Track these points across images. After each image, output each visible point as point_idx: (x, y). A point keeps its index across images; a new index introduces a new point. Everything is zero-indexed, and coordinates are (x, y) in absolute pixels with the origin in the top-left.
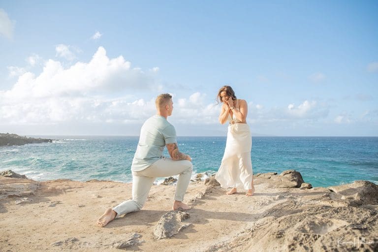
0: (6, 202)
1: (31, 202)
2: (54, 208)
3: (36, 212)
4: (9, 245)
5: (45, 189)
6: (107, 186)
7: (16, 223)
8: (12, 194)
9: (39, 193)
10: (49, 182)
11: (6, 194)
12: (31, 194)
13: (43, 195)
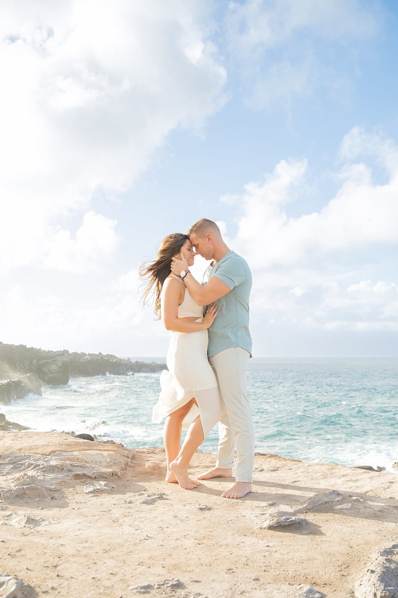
0: (69, 487)
1: (111, 491)
2: (150, 506)
3: (117, 513)
4: (58, 576)
5: (140, 466)
6: (264, 467)
7: (78, 533)
8: (80, 473)
9: (129, 474)
10: (153, 452)
11: (70, 471)
12: (113, 474)
13: (136, 479)
